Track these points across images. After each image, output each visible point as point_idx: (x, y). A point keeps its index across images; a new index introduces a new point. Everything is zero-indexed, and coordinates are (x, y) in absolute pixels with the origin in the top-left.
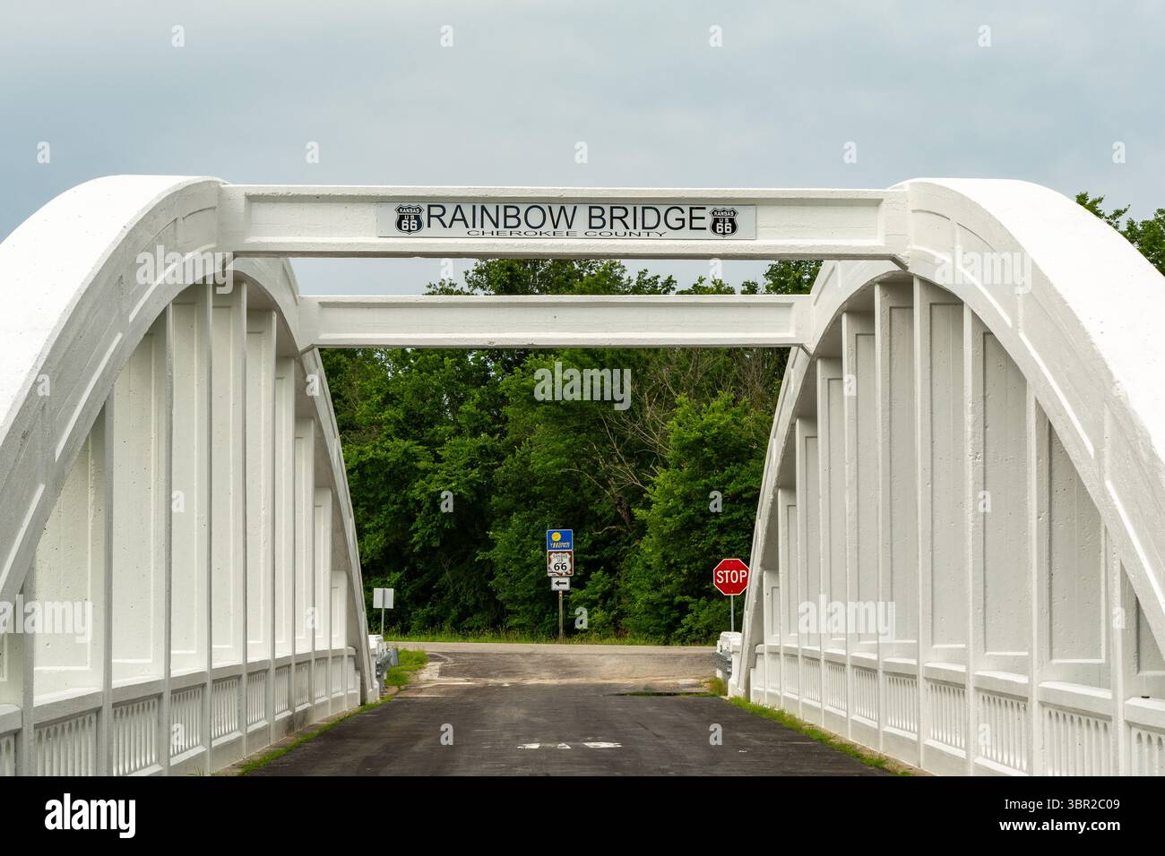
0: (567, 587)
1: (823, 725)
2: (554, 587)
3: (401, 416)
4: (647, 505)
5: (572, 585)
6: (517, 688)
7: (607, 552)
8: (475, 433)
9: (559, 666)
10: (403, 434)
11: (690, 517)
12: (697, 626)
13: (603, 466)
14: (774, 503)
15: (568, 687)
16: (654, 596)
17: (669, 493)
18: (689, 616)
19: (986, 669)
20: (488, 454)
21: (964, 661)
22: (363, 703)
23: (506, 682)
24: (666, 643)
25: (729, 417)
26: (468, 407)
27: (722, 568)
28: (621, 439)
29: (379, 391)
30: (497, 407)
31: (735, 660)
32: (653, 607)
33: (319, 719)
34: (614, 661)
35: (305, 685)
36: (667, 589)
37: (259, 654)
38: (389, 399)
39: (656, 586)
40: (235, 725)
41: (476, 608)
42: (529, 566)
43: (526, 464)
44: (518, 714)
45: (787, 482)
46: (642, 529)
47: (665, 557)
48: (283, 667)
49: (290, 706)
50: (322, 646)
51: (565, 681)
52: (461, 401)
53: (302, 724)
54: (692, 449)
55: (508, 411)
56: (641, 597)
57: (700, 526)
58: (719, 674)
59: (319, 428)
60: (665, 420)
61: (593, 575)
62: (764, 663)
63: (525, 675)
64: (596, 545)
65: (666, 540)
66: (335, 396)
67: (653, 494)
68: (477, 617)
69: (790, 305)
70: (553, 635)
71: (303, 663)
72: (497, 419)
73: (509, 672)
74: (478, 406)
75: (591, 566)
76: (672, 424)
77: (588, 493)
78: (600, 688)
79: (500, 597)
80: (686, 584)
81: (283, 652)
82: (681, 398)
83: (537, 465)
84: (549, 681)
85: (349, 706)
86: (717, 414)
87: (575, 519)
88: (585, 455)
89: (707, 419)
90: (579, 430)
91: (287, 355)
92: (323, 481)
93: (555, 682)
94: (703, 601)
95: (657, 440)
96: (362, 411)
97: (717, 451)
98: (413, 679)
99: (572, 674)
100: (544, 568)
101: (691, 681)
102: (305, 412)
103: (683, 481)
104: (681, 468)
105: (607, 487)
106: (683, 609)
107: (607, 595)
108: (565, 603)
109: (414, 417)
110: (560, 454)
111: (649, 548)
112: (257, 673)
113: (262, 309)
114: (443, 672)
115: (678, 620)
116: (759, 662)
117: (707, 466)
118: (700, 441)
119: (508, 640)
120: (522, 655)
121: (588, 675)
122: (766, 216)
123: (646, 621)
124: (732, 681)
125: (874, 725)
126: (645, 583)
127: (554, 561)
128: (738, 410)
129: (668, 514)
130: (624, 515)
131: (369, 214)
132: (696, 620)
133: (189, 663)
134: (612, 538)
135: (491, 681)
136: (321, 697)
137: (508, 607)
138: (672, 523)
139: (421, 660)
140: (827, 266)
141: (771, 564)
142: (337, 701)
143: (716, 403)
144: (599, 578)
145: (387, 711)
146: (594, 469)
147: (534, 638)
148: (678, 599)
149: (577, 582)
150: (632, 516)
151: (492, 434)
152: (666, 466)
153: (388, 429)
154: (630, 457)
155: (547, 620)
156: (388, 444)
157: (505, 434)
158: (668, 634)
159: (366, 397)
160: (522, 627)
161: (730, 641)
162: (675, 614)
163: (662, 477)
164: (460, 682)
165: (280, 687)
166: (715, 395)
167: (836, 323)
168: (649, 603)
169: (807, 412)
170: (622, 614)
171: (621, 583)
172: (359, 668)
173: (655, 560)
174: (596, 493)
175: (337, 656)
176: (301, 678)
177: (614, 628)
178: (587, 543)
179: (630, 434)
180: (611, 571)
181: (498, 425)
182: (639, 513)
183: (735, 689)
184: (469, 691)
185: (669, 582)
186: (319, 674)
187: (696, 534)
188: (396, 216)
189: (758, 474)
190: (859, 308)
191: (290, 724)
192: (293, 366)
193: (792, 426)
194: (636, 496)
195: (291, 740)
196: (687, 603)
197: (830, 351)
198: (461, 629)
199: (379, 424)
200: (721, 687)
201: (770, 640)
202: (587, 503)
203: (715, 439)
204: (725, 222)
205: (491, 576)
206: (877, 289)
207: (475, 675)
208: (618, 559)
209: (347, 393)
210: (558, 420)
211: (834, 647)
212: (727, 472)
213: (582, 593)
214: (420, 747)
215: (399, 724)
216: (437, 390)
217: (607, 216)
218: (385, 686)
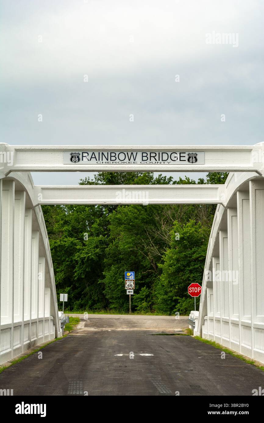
0: (132, 293)
1: (230, 348)
2: (128, 293)
3: (70, 229)
4: (163, 262)
5: (134, 292)
6: (113, 332)
7: (147, 280)
8: (98, 235)
9: (130, 323)
10: (71, 235)
11: (179, 267)
12: (182, 308)
13: (146, 248)
14: (212, 262)
15: (133, 331)
16: (165, 297)
17: (171, 258)
18: (178, 304)
20: (103, 243)
22: (56, 338)
23: (109, 330)
24: (170, 315)
25: (193, 229)
26: (95, 225)
27: (191, 287)
28: (153, 238)
29: (62, 219)
30: (106, 225)
31: (196, 321)
32: (165, 301)
33: (40, 344)
34: (150, 321)
35: (35, 331)
36: (170, 294)
37: (18, 319)
38: (66, 223)
39: (166, 293)
40: (9, 346)
41: (98, 301)
42: (118, 285)
43: (117, 247)
44: (114, 342)
45: (216, 255)
46: (161, 271)
47: (169, 282)
48: (27, 324)
49: (29, 339)
50: (41, 316)
51: (132, 329)
52: (93, 223)
53: (33, 345)
54: (179, 241)
55: (110, 227)
56: (161, 297)
57: (182, 271)
58: (190, 327)
59: (41, 234)
60: (169, 230)
61: (142, 289)
62: (208, 323)
63: (117, 327)
64: (143, 278)
65: (170, 275)
66: (46, 221)
67: (165, 258)
68: (98, 304)
69: (217, 188)
70: (127, 312)
71: (34, 323)
72: (106, 230)
73: (110, 326)
74: (99, 225)
75: (141, 285)
76: (172, 232)
77: (140, 258)
78: (145, 332)
79: (107, 297)
80: (177, 292)
81: (27, 318)
82: (175, 222)
83: (121, 247)
84: (126, 329)
85: (51, 339)
86: (189, 228)
87: (135, 267)
88: (139, 243)
89: (185, 230)
90: (137, 234)
91: (29, 207)
92: (42, 254)
93: (128, 329)
94: (184, 299)
95: (166, 238)
96: (56, 227)
97: (189, 242)
98: (75, 328)
99: (134, 327)
100: (124, 286)
101: (179, 329)
102: (35, 229)
103: (176, 253)
104: (175, 249)
105: (148, 255)
106: (176, 302)
107: (147, 296)
108: (132, 299)
109: (75, 229)
110: (130, 243)
111: (163, 279)
112: (17, 327)
113: (20, 190)
114: (86, 326)
115: (174, 306)
116: (206, 323)
117: (185, 247)
118: (183, 238)
119: (110, 313)
120: (116, 319)
121: (141, 327)
122: (208, 156)
123: (162, 306)
124: (195, 330)
125: (250, 348)
126: (162, 292)
127: (128, 283)
128: (197, 226)
129: (170, 266)
130: (154, 266)
131: (61, 156)
132: (181, 306)
134: (149, 275)
135: (104, 329)
136: (41, 335)
137: (110, 301)
138: (172, 269)
139: (78, 321)
140: (231, 174)
141: (210, 286)
142: (46, 337)
143: (188, 224)
144: (144, 290)
145: (65, 341)
146: (143, 249)
147: (120, 312)
148: (174, 298)
149: (136, 291)
150: (157, 267)
151: (104, 236)
152: (170, 248)
153: (66, 234)
154: (156, 244)
155: (125, 306)
156: (65, 239)
157: (109, 236)
158: (170, 312)
159: (57, 222)
160: (115, 308)
161: (194, 314)
162: (173, 304)
163: (168, 252)
164: (92, 329)
165: (26, 332)
166: (188, 221)
167: (235, 195)
168: (163, 299)
169: (223, 228)
170: (153, 304)
171: (153, 292)
172: (55, 324)
173: (166, 283)
174: (143, 258)
175: (47, 320)
176: (33, 328)
177: (151, 309)
178: (140, 276)
179: (156, 236)
180: (149, 287)
181: (107, 232)
182: (160, 265)
183: (196, 333)
184: (96, 333)
185: (171, 291)
186: (40, 327)
187: (181, 273)
188: (70, 157)
189: (205, 251)
190: (243, 189)
191: (29, 346)
192: (31, 212)
193: (218, 233)
194: (159, 259)
195: (29, 352)
196: (178, 300)
197: (232, 206)
198: (92, 309)
199: (62, 232)
200: (191, 332)
201: (210, 314)
202: (140, 261)
203: (188, 237)
204: (193, 157)
205: (104, 289)
206: (250, 182)
207: (98, 327)
208: (151, 283)
209: (50, 220)
210: (129, 230)
211: (234, 318)
212: (193, 250)
213: (138, 296)
214: (78, 355)
215: (70, 346)
216: (84, 219)
217: (149, 156)
218: (64, 331)
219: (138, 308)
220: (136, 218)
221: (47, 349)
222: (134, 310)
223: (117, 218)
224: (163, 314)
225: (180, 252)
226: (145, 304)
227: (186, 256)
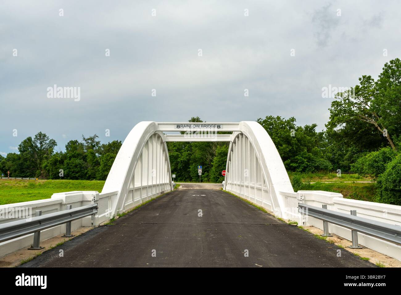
1: (234, 193)
2: (199, 175)
3: (176, 149)
4: (213, 162)
5: (202, 174)
6: (193, 189)
7: (207, 169)
8: (188, 151)
9: (199, 186)
10: (177, 151)
11: (219, 164)
12: (220, 180)
13: (207, 156)
14: (229, 162)
15: (201, 189)
16: (214, 176)
17: (216, 161)
19: (251, 185)
20: (189, 154)
21: (254, 185)
23: (192, 188)
24: (216, 183)
25: (225, 149)
26: (187, 147)
27: (223, 172)
28: (209, 152)
29: (173, 145)
31: (224, 185)
32: (214, 178)
33: (166, 192)
34: (208, 185)
36: (216, 175)
37: (158, 183)
38: (175, 146)
39: (215, 174)
40: (155, 192)
41: (188, 178)
42: (195, 171)
43: (195, 156)
44: (193, 192)
45: (230, 160)
46: (212, 166)
47: (216, 170)
48: (161, 185)
50: (166, 182)
51: (200, 188)
52: (185, 146)
54: (220, 154)
55: (193, 148)
56: (212, 176)
58: (222, 187)
59: (166, 152)
60: (216, 149)
62: (228, 185)
63: (194, 187)
64: (206, 168)
65: (216, 167)
67: (214, 160)
69: (229, 136)
70: (199, 182)
71: (163, 184)
74: (188, 147)
75: (205, 171)
76: (217, 150)
77: (204, 160)
78: (205, 189)
79: (191, 176)
80: (219, 174)
81: (161, 183)
82: (218, 146)
83: (197, 156)
84: (198, 188)
85: (169, 191)
86: (223, 149)
87: (203, 164)
88: (204, 155)
89: (222, 149)
90: (203, 151)
91: (162, 143)
92: (166, 160)
94: (221, 177)
95: (215, 152)
96: (171, 148)
98: (178, 188)
99: (201, 187)
100: (198, 172)
101: (219, 188)
102: (164, 150)
103: (218, 159)
104: (218, 157)
105: (207, 159)
106: (218, 178)
107: (207, 176)
108: (201, 177)
109: (178, 149)
110: (200, 154)
111: (213, 169)
112: (158, 185)
113: (159, 137)
114: (182, 187)
115: (218, 180)
117: (222, 156)
118: (221, 153)
119: (192, 182)
120: (194, 185)
121: (204, 187)
122: (224, 126)
123: (213, 180)
124: (224, 188)
125: (239, 193)
126: (213, 174)
128: (227, 148)
129: (216, 164)
130: (210, 164)
131: (173, 126)
133: (150, 184)
134: (208, 167)
135: (189, 188)
137: (192, 178)
138: (217, 165)
139: (179, 185)
140: (234, 132)
141: (228, 171)
142: (168, 190)
143: (223, 147)
144: (206, 174)
145: (174, 192)
146: (205, 157)
147: (196, 182)
148: (218, 176)
149: (203, 174)
150: (211, 164)
151: (190, 151)
152: (216, 156)
153: (174, 151)
154: (211, 155)
155: (198, 179)
156: (175, 153)
158: (216, 182)
159: (171, 146)
160: (194, 181)
161: (224, 182)
162: (217, 179)
163: (215, 158)
164: (185, 188)
165: (160, 188)
166: (223, 146)
167: (235, 138)
168: (213, 177)
169: (232, 150)
170: (209, 179)
171: (209, 174)
172: (171, 186)
173: (214, 171)
174: (206, 160)
175: (168, 184)
176: (163, 187)
177: (208, 181)
178: (204, 168)
179: (211, 151)
180: (208, 172)
181: (191, 150)
182: (212, 163)
183: (224, 189)
184: (186, 189)
185: (216, 174)
187: (220, 167)
188: (177, 126)
189: (226, 158)
190: (238, 137)
191: (162, 193)
192: (163, 144)
193: (231, 152)
194: (211, 161)
195: (162, 195)
196: (219, 177)
197: (234, 142)
198: (185, 181)
199: (173, 150)
200: (222, 189)
201: (228, 182)
202: (204, 162)
203: (223, 152)
204: (219, 126)
205: (190, 173)
206: (240, 135)
207: (187, 187)
208: (209, 170)
210: (200, 149)
211: (235, 183)
212: (225, 157)
213: (203, 176)
214: (179, 195)
215: (177, 193)
216: (182, 145)
217: (204, 126)
218: (174, 189)
219: (204, 181)
220: (203, 145)
221: (168, 194)
222: (202, 181)
223: (195, 145)
224: (213, 183)
225: (220, 158)
226: (206, 179)
227: (222, 160)
